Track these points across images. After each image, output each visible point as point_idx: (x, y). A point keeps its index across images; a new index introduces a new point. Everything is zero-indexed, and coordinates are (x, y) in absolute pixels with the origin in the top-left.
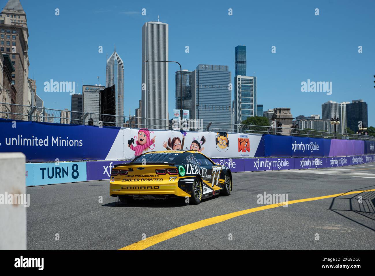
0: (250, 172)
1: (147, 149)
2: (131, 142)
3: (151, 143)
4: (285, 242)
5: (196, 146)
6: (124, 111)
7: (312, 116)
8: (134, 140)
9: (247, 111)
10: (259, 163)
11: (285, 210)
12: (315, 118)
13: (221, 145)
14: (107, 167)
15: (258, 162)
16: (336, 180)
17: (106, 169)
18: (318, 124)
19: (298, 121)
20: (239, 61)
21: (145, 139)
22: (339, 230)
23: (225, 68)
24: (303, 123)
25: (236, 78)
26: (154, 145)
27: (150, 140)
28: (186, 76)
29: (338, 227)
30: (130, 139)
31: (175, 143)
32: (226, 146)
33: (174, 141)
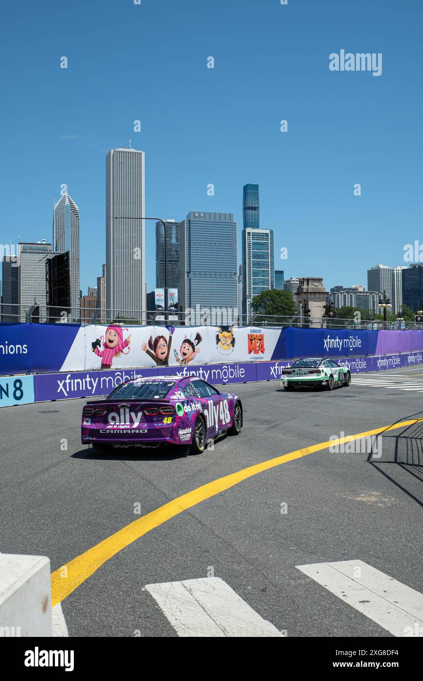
0: (264, 383)
1: (119, 353)
2: (96, 344)
3: (124, 345)
4: (308, 527)
5: (189, 348)
6: (80, 280)
7: (354, 286)
8: (100, 341)
9: (260, 280)
10: (278, 369)
11: (310, 464)
12: (357, 290)
13: (223, 344)
14: (63, 381)
15: (276, 367)
16: (383, 398)
17: (61, 385)
18: (362, 299)
19: (334, 294)
20: (249, 207)
21: (116, 339)
22: (376, 502)
23: (228, 217)
24: (341, 297)
25: (244, 232)
26: (129, 348)
27: (123, 341)
28: (171, 228)
29: (376, 497)
30: (95, 341)
31: (159, 344)
32: (230, 347)
33: (157, 341)
